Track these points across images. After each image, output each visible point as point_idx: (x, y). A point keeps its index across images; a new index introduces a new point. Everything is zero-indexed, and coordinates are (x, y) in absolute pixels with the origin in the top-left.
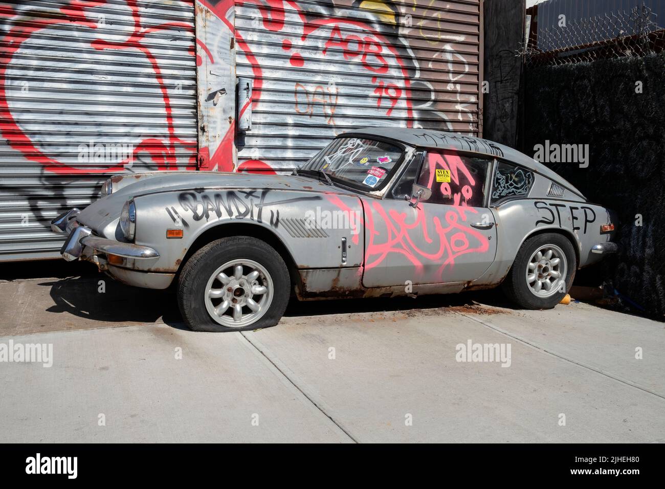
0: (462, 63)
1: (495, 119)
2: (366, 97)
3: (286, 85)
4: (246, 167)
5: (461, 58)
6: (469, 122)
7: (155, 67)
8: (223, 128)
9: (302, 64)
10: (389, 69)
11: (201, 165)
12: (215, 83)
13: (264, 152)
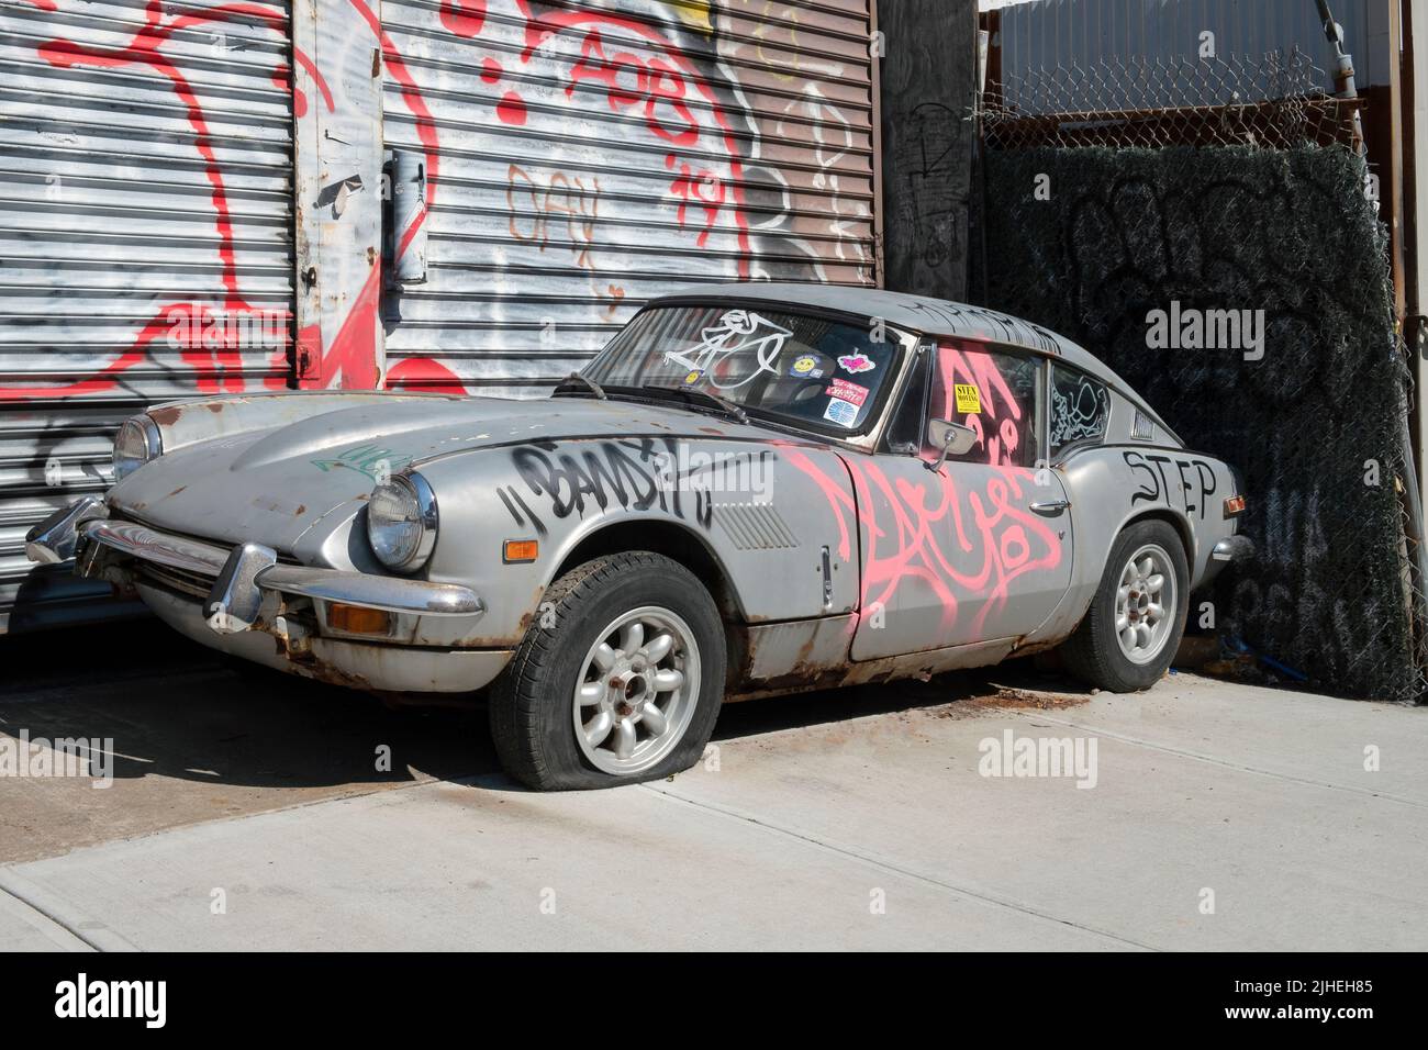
0: (840, 127)
1: (911, 258)
2: (654, 201)
3: (489, 169)
4: (403, 376)
5: (837, 115)
6: (855, 264)
7: (196, 116)
8: (355, 276)
9: (522, 121)
10: (700, 136)
11: (302, 373)
12: (339, 161)
13: (442, 337)
